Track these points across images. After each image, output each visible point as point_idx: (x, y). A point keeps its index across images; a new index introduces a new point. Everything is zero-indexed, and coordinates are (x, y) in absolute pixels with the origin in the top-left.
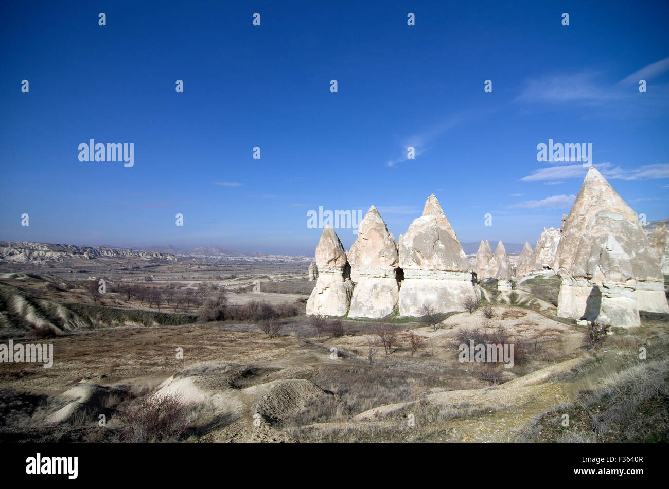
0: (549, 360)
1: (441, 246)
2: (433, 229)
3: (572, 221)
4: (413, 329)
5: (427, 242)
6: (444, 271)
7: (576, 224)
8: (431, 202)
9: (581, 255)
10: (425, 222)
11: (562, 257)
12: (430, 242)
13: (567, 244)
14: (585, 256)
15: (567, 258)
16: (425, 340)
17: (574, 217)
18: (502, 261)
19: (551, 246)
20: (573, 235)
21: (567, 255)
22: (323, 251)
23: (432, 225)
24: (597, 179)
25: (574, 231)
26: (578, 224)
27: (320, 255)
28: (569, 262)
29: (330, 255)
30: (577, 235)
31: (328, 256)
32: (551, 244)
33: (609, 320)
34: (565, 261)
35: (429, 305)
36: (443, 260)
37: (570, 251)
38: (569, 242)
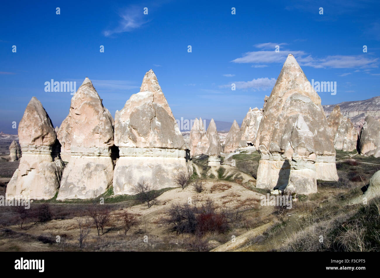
0: (247, 228)
1: (158, 123)
2: (151, 106)
3: (272, 102)
4: (127, 207)
5: (144, 119)
6: (160, 148)
7: (275, 105)
8: (149, 78)
9: (277, 133)
10: (142, 98)
11: (262, 135)
12: (147, 119)
13: (267, 122)
14: (280, 134)
15: (266, 135)
16: (138, 218)
17: (274, 99)
18: (213, 139)
19: (255, 124)
20: (272, 115)
21: (266, 133)
22: (27, 127)
23: (149, 101)
24: (293, 65)
25: (273, 111)
26: (276, 105)
27: (24, 132)
28: (268, 139)
29: (36, 131)
30: (275, 115)
31: (33, 132)
32: (254, 123)
33: (295, 189)
34: (265, 138)
35: (143, 183)
36: (159, 138)
37: (269, 129)
38: (269, 121)
